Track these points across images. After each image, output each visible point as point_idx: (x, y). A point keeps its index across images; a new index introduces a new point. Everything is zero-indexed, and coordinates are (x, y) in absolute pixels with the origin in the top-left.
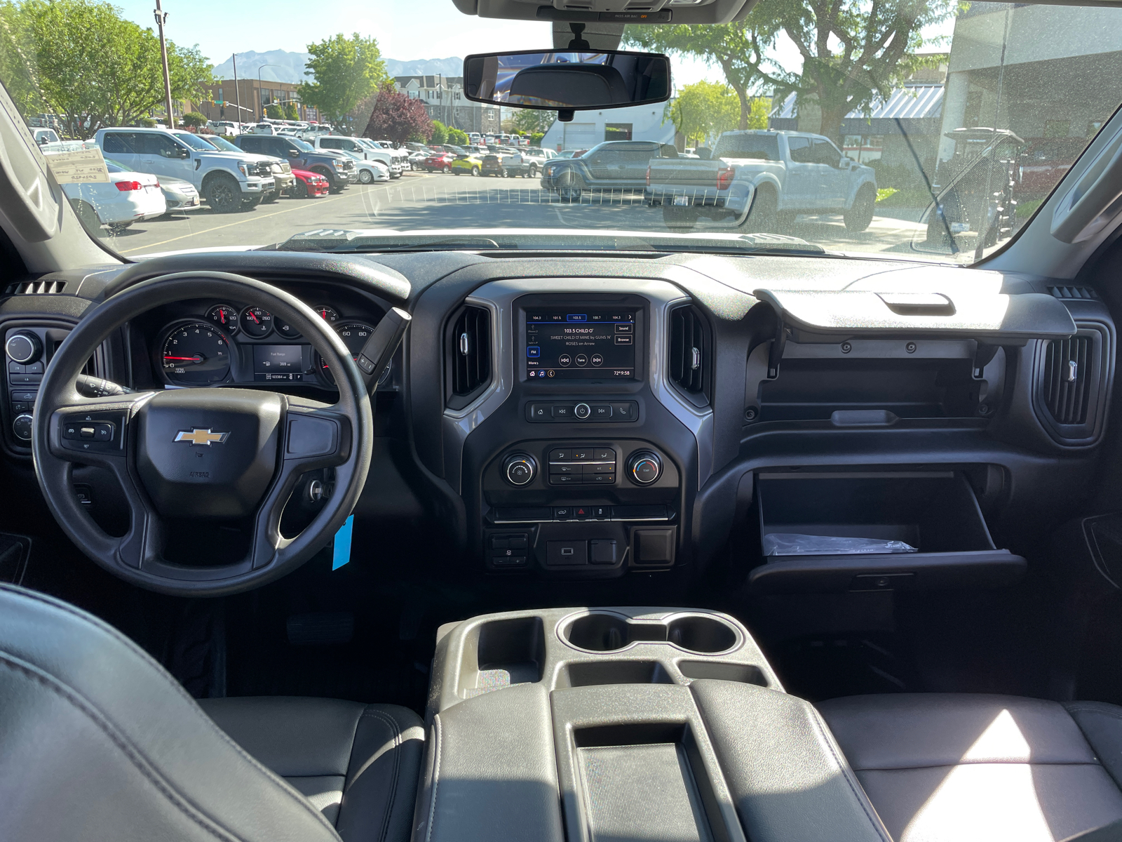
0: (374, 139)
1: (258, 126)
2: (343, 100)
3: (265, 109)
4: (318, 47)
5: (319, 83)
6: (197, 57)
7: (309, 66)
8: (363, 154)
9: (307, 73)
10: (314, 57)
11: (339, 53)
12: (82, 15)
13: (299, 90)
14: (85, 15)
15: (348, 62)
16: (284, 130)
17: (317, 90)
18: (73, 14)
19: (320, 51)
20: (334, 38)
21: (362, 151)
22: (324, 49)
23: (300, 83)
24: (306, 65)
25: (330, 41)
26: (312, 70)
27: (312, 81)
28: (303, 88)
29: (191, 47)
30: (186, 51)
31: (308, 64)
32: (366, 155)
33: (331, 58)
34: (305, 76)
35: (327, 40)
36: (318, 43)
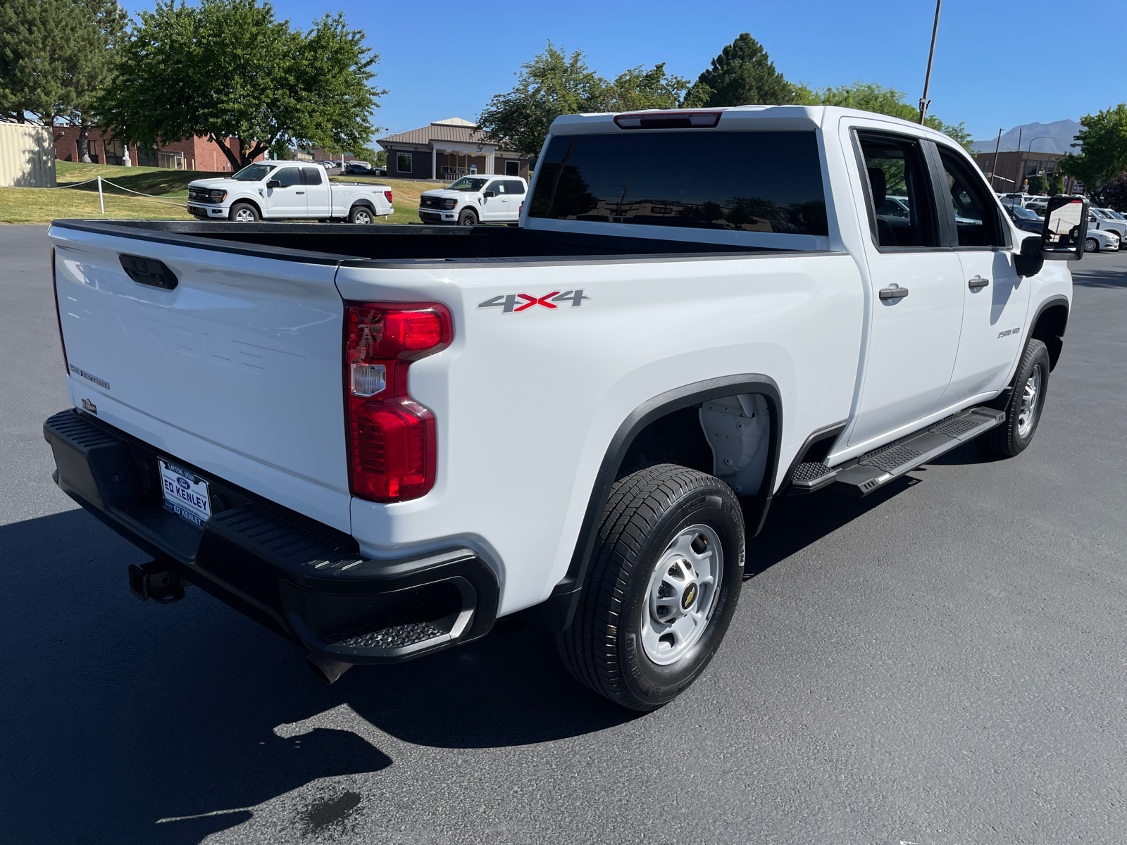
0: (1118, 210)
1: (1007, 196)
2: (1108, 171)
3: (1027, 180)
4: (1093, 118)
5: (1084, 155)
6: (960, 134)
7: (1078, 138)
8: (1096, 224)
9: (1073, 145)
10: (1086, 129)
11: (1115, 124)
12: (868, 102)
13: (1061, 162)
14: (871, 102)
15: (1123, 133)
16: (1036, 200)
17: (1080, 161)
18: (862, 102)
19: (1094, 122)
20: (1114, 108)
21: (1095, 221)
22: (1099, 120)
23: (1064, 154)
24: (1074, 137)
25: (1108, 112)
26: (1081, 142)
27: (1077, 152)
28: (1066, 159)
29: (956, 126)
30: (951, 130)
31: (1077, 137)
32: (1098, 224)
33: (1104, 130)
34: (1072, 148)
35: (1105, 112)
36: (1094, 114)
